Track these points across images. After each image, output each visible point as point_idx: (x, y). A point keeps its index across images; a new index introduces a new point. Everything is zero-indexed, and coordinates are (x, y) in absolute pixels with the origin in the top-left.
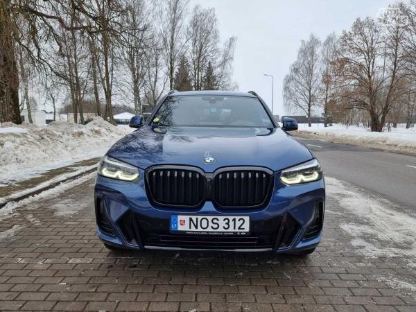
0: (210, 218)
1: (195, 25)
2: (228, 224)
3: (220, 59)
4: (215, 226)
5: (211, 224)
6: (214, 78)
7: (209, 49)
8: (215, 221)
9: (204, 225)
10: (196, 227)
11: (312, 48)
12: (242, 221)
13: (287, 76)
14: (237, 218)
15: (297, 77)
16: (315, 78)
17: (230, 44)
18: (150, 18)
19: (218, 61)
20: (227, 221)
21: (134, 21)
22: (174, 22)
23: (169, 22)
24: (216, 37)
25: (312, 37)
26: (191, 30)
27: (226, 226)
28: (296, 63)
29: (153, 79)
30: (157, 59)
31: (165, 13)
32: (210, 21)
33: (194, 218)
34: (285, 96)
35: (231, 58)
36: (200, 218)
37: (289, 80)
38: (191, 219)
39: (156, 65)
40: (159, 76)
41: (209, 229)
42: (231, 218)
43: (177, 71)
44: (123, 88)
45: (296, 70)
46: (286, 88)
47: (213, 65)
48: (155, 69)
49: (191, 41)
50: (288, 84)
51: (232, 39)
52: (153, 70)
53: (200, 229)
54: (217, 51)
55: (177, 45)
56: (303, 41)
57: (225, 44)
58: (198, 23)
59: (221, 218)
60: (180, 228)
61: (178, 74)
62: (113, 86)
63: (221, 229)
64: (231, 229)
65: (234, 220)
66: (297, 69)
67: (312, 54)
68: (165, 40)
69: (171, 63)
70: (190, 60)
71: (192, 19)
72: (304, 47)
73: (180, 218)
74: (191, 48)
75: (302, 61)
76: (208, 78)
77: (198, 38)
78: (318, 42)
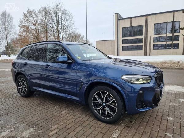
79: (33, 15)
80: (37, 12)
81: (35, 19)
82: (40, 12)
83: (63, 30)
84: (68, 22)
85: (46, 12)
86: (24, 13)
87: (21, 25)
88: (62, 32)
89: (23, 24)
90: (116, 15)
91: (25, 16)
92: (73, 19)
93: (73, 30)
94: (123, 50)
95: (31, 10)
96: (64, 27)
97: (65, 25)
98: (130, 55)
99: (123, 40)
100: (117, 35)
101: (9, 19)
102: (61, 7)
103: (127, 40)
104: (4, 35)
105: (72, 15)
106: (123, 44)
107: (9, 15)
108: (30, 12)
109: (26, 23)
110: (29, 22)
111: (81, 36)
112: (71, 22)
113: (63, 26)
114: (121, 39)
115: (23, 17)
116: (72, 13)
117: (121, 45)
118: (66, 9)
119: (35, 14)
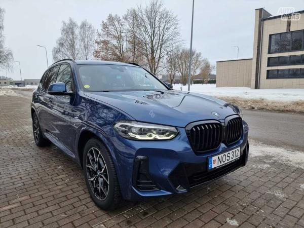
0: (227, 154)
9: (224, 159)
11: (72, 29)
13: (55, 48)
14: (236, 149)
15: (63, 50)
16: (77, 52)
25: (71, 20)
28: (61, 39)
36: (222, 155)
37: (57, 51)
42: (234, 151)
50: (57, 55)
53: (222, 163)
56: (64, 22)
59: (231, 152)
60: (213, 166)
63: (230, 160)
64: (234, 158)
66: (62, 44)
67: (73, 33)
72: (65, 27)
75: (65, 38)
78: (76, 25)
79: (116, 23)
80: (121, 18)
81: (118, 29)
82: (126, 19)
83: (162, 44)
84: (170, 31)
85: (134, 16)
86: (103, 22)
87: (98, 40)
88: (159, 48)
89: (102, 39)
90: (259, 11)
91: (105, 26)
92: (178, 26)
93: (177, 44)
94: (268, 78)
95: (113, 15)
96: (162, 40)
97: (165, 36)
98: (282, 88)
99: (269, 59)
100: (258, 50)
101: (90, 33)
102: (159, 7)
103: (279, 57)
104: (83, 56)
105: (176, 18)
106: (268, 65)
107: (90, 27)
108: (111, 19)
109: (106, 36)
110: (110, 34)
111: (195, 54)
112: (175, 30)
113: (161, 38)
114: (265, 56)
115: (101, 28)
116: (177, 16)
117: (264, 68)
118: (167, 9)
119: (118, 22)
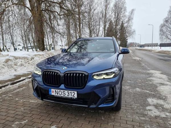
0: (62, 91)
1: (115, 6)
2: (69, 94)
3: (127, 19)
4: (64, 94)
5: (62, 93)
6: (124, 28)
7: (122, 16)
8: (64, 92)
9: (60, 93)
10: (58, 94)
12: (74, 93)
13: (162, 24)
14: (72, 92)
15: (167, 25)
17: (132, 12)
18: (96, 6)
19: (125, 20)
20: (68, 93)
21: (90, 8)
22: (106, 6)
23: (104, 6)
24: (125, 10)
26: (114, 8)
27: (68, 95)
28: (167, 18)
29: (98, 31)
30: (99, 22)
31: (103, 3)
32: (122, 3)
33: (57, 90)
34: (160, 34)
35: (132, 19)
36: (59, 90)
37: (162, 26)
38: (56, 91)
39: (99, 25)
40: (100, 29)
41: (62, 95)
42: (70, 92)
43: (108, 26)
44: (86, 35)
45: (167, 21)
46: (161, 30)
47: (124, 22)
48: (99, 27)
49: (113, 13)
50: (162, 28)
51: (133, 10)
52: (98, 27)
53: (59, 95)
54: (125, 16)
55: (108, 16)
57: (129, 13)
58: (117, 5)
59: (66, 91)
60: (52, 94)
61: (108, 28)
62: (82, 35)
63: (66, 96)
64: (70, 96)
65: (71, 92)
68: (103, 14)
69: (105, 24)
70: (113, 21)
71: (114, 4)
73: (52, 90)
74: (114, 16)
75: (170, 16)
76: (121, 28)
77: (117, 12)
